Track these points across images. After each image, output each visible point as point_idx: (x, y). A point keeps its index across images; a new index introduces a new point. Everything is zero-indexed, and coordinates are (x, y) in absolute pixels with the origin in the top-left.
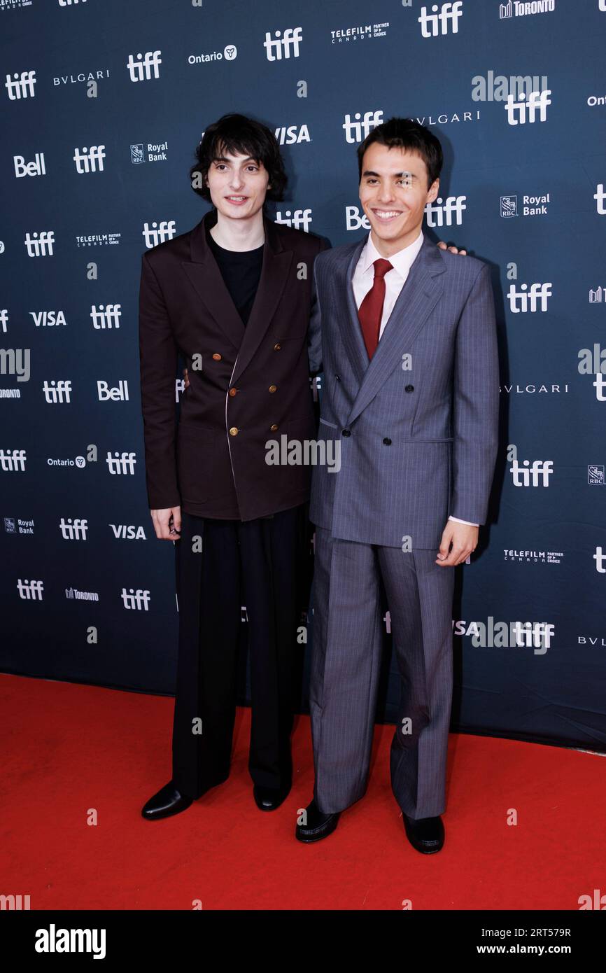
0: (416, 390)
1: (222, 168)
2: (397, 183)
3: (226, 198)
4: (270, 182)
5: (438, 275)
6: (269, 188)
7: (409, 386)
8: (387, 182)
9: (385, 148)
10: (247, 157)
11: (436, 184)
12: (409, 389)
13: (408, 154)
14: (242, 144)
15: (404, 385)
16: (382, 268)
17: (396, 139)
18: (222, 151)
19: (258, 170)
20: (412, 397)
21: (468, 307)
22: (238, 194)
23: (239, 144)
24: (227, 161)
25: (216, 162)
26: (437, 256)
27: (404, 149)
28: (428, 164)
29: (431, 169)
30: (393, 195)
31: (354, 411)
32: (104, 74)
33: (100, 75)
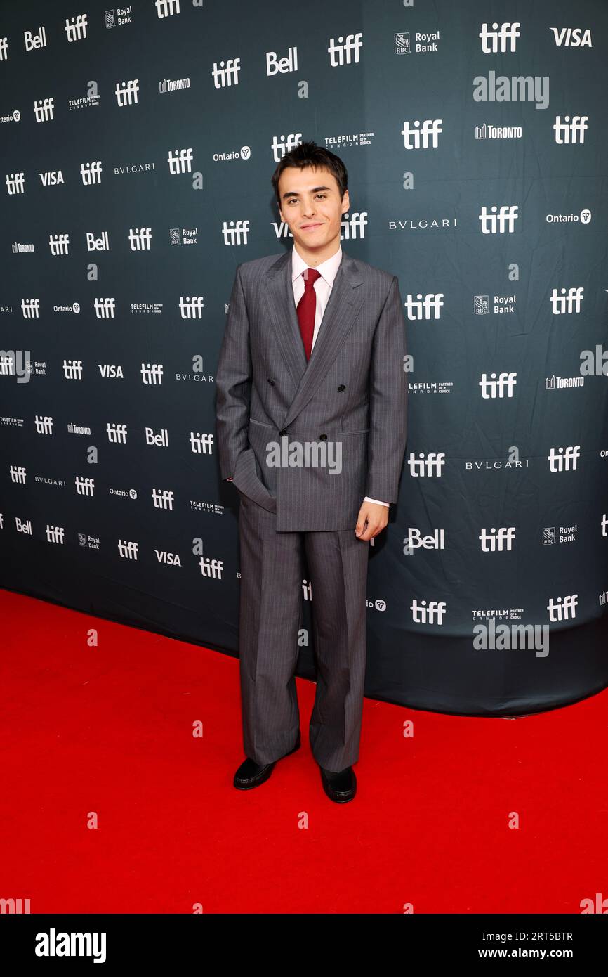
0: (347, 388)
2: (315, 198)
7: (342, 386)
8: (306, 198)
9: (298, 170)
11: (346, 195)
12: (342, 388)
13: (319, 170)
15: (338, 385)
16: (313, 276)
17: (305, 161)
20: (344, 395)
21: (384, 314)
26: (354, 269)
27: (314, 167)
28: (337, 178)
29: (341, 182)
30: (314, 209)
31: (292, 413)
32: (151, 167)
33: (148, 167)
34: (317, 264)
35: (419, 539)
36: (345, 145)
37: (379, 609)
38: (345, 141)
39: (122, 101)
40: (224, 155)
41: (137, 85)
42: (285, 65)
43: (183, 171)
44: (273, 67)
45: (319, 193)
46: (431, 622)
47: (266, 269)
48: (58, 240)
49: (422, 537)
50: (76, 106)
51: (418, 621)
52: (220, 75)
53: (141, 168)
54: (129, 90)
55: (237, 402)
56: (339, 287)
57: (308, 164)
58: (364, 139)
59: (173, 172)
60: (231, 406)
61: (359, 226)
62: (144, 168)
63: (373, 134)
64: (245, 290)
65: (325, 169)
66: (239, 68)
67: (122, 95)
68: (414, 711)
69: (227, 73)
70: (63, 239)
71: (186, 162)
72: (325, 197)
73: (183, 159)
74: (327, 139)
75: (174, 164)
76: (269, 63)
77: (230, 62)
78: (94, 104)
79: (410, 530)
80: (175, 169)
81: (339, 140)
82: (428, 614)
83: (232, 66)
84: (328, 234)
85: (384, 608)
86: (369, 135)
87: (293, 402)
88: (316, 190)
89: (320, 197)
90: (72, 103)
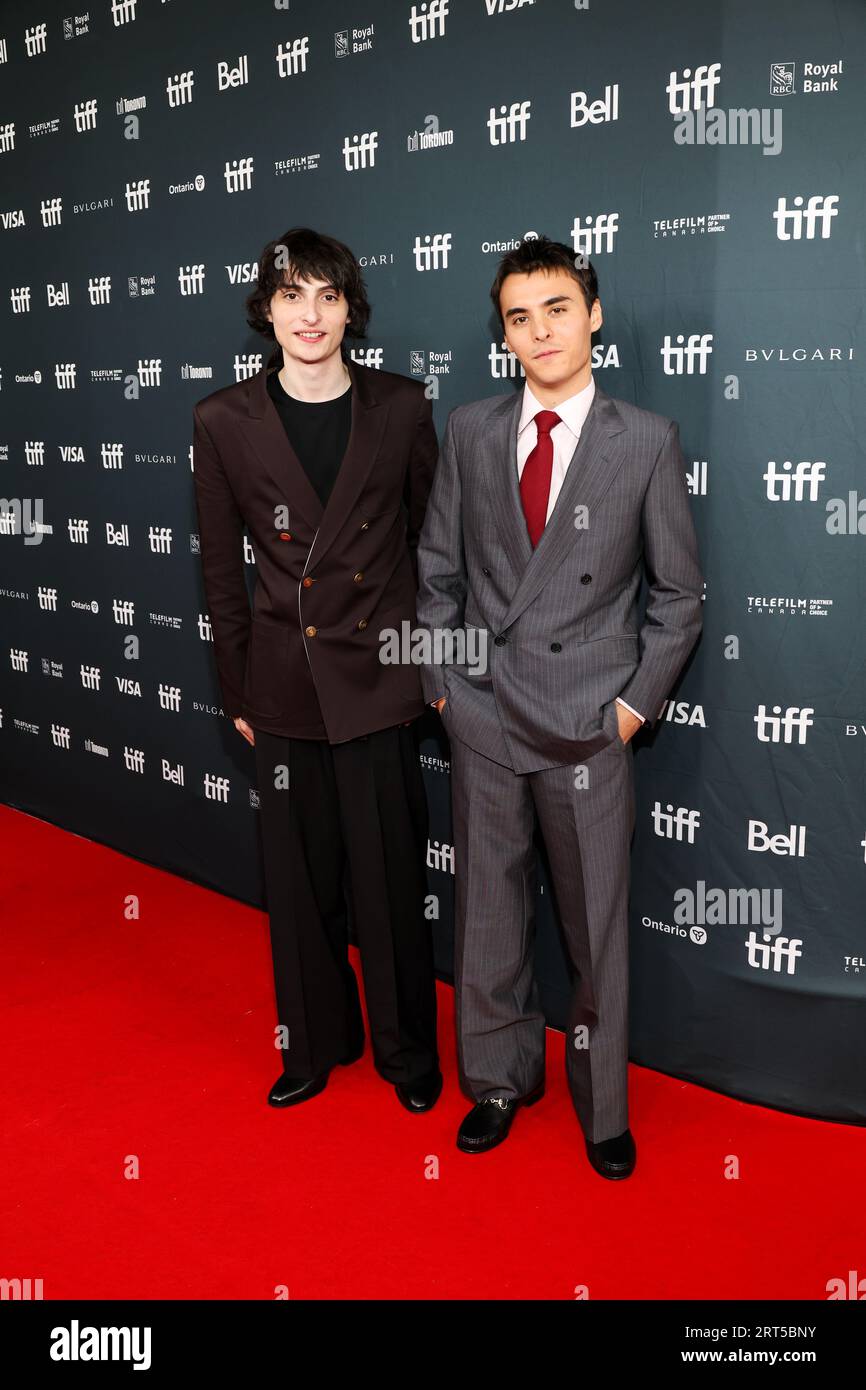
0: (594, 581)
1: (292, 297)
2: (549, 312)
3: (297, 334)
4: (350, 314)
5: (617, 435)
6: (348, 321)
7: (586, 577)
8: (538, 314)
9: (523, 277)
10: (323, 284)
11: (597, 306)
12: (586, 581)
13: (553, 275)
14: (318, 268)
15: (580, 574)
16: (547, 421)
17: (534, 264)
18: (293, 275)
19: (336, 299)
20: (589, 590)
22: (312, 329)
23: (314, 269)
24: (298, 288)
25: (284, 290)
27: (546, 271)
28: (580, 284)
29: (587, 289)
30: (548, 328)
31: (513, 611)
32: (388, 259)
33: (383, 259)
34: (555, 404)
35: (766, 839)
36: (684, 232)
37: (696, 942)
38: (684, 226)
39: (352, 163)
40: (498, 244)
41: (376, 140)
42: (598, 112)
43: (436, 267)
44: (580, 114)
45: (556, 305)
46: (777, 968)
47: (486, 414)
48: (246, 362)
49: (770, 835)
50: (285, 170)
51: (757, 965)
52: (500, 126)
53: (374, 261)
54: (363, 147)
55: (446, 598)
56: (589, 436)
57: (537, 267)
58: (715, 223)
59: (420, 268)
60: (438, 603)
61: (699, 354)
62: (378, 261)
63: (728, 216)
64: (457, 444)
65: (562, 273)
66: (528, 116)
67: (352, 155)
68: (741, 1104)
69: (510, 122)
70: (254, 361)
71: (440, 253)
72: (564, 310)
73: (436, 248)
74: (656, 223)
75: (423, 255)
76: (574, 109)
77: (515, 107)
78: (311, 167)
79: (752, 824)
80: (423, 263)
81: (675, 224)
82: (772, 955)
83: (518, 112)
84: (571, 363)
85: (703, 940)
86: (722, 217)
87: (515, 595)
88: (550, 302)
89: (557, 311)
90: (279, 165)
